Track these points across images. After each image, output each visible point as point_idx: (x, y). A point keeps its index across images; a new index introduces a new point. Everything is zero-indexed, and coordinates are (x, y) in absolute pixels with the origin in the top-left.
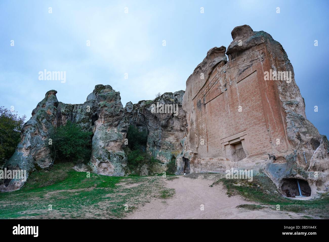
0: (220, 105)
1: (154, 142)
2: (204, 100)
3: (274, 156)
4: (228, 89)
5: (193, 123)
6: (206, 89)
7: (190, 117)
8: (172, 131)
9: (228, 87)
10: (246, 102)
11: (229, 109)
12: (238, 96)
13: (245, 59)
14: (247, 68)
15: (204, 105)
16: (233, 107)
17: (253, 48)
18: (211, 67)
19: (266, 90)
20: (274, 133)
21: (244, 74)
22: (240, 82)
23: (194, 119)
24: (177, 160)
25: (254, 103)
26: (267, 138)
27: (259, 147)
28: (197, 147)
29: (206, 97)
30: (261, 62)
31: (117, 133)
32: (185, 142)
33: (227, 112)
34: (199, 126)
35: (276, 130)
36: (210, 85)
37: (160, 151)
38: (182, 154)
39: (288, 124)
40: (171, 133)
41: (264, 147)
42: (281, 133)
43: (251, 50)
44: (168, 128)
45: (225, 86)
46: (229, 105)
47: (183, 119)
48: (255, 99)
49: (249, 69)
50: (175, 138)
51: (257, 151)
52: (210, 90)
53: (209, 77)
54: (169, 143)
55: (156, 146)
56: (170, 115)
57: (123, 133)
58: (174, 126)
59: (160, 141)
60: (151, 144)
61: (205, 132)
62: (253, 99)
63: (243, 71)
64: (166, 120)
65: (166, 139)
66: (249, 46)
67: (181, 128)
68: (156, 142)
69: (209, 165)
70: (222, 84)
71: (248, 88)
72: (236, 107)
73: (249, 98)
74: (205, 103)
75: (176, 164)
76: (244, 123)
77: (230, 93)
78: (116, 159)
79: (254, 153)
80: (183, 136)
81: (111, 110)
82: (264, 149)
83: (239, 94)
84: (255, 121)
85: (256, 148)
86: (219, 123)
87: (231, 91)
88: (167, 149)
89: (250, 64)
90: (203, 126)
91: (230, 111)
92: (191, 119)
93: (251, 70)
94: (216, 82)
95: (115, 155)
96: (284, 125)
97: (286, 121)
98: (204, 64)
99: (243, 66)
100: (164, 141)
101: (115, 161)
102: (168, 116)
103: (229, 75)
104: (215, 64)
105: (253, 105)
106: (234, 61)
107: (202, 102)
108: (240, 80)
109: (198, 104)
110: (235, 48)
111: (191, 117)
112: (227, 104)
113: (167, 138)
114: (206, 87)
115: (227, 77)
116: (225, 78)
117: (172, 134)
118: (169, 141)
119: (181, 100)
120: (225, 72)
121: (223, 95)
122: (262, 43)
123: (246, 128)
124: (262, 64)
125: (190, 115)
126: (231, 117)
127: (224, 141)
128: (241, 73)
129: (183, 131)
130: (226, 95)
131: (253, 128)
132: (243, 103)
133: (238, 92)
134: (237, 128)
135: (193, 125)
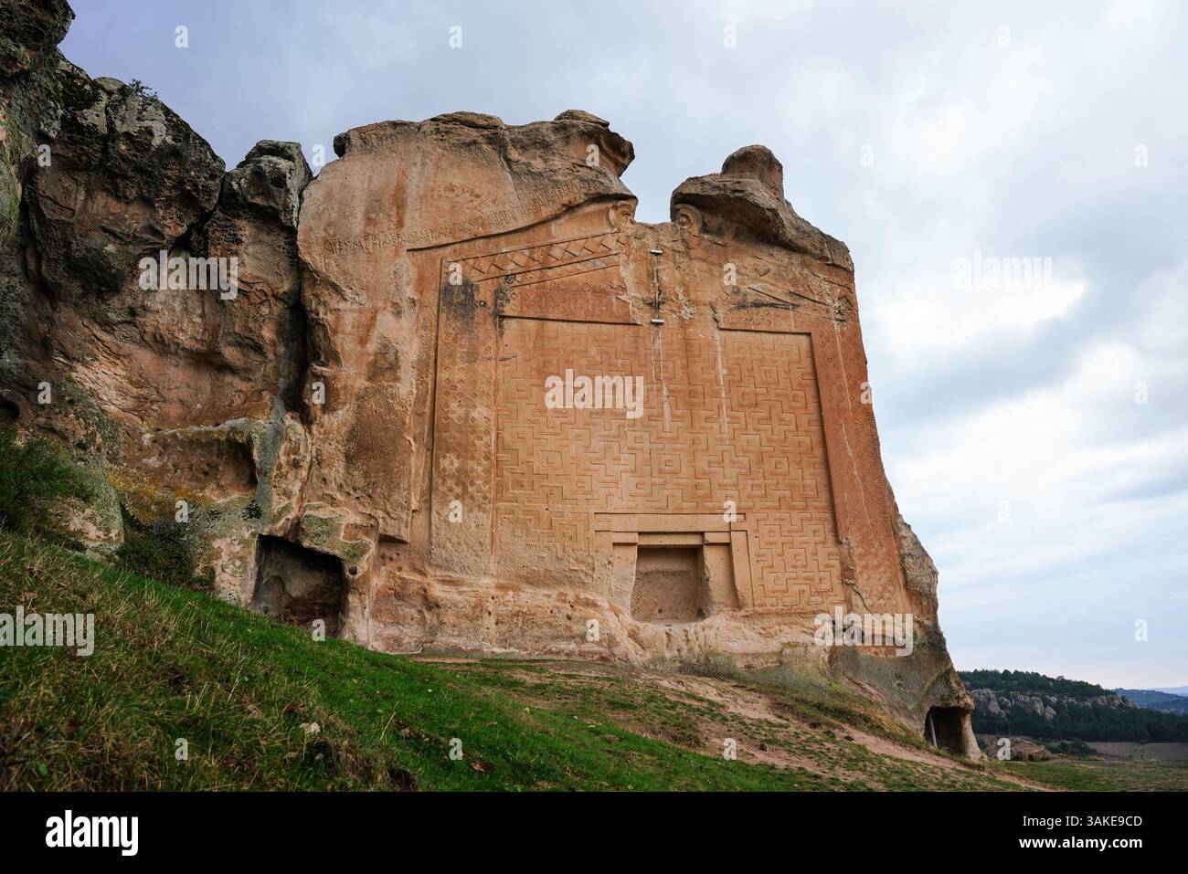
2: (499, 295)
4: (668, 326)
5: (395, 368)
6: (526, 253)
7: (369, 327)
8: (124, 330)
9: (669, 318)
11: (666, 405)
12: (721, 379)
13: (769, 271)
14: (772, 305)
15: (493, 315)
16: (690, 406)
17: (807, 257)
18: (587, 188)
19: (844, 413)
20: (864, 555)
21: (760, 318)
22: (734, 333)
23: (408, 352)
24: (216, 544)
26: (832, 566)
27: (796, 588)
28: (414, 508)
29: (516, 290)
30: (835, 323)
33: (655, 412)
34: (447, 405)
35: (873, 550)
36: (557, 252)
38: (255, 512)
41: (818, 592)
42: (888, 563)
43: (796, 258)
46: (670, 391)
48: (793, 423)
49: (782, 312)
50: (125, 383)
51: (788, 601)
52: (549, 272)
54: (96, 407)
58: (145, 308)
61: (488, 445)
62: (785, 416)
63: (756, 305)
65: (74, 364)
66: (799, 242)
69: (493, 619)
70: (636, 291)
74: (508, 310)
75: (198, 572)
76: (734, 485)
77: (676, 346)
79: (772, 605)
82: (818, 599)
83: (725, 371)
86: (599, 438)
87: (686, 342)
88: (81, 446)
89: (789, 300)
90: (474, 414)
91: (673, 416)
92: (387, 346)
93: (788, 321)
94: (599, 263)
98: (526, 141)
99: (755, 287)
103: (679, 277)
106: (714, 246)
107: (485, 293)
108: (739, 327)
109: (445, 293)
110: (769, 214)
111: (378, 329)
112: (658, 379)
113: (85, 364)
114: (528, 245)
115: (664, 278)
116: (650, 275)
117: (115, 349)
120: (656, 254)
121: (637, 337)
122: (845, 269)
123: (743, 505)
124: (837, 328)
125: (374, 318)
126: (675, 440)
127: (617, 523)
128: (744, 307)
129: (225, 368)
130: (657, 346)
131: (777, 515)
132: (741, 415)
133: (720, 362)
134: (700, 492)
135: (389, 381)
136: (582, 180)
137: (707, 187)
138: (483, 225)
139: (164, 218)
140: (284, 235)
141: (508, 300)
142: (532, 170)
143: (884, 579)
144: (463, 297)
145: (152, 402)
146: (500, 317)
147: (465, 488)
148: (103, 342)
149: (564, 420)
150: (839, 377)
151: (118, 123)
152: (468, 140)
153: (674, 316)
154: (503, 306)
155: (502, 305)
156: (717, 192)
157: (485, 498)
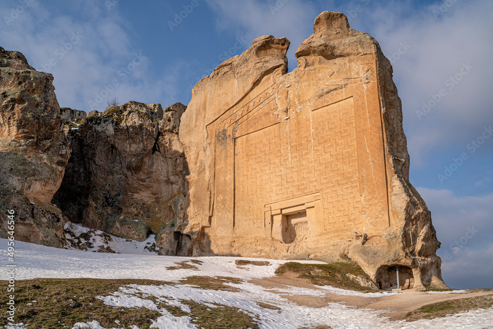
0: (270, 143)
1: (106, 197)
2: (234, 131)
3: (365, 234)
4: (291, 118)
5: (204, 169)
6: (242, 109)
7: (197, 158)
8: (147, 180)
9: (292, 114)
10: (326, 146)
11: (290, 154)
12: (312, 134)
13: (334, 72)
14: (335, 89)
15: (233, 138)
16: (298, 151)
17: (351, 57)
18: (259, 72)
19: (366, 131)
20: (371, 200)
21: (328, 98)
22: (317, 110)
23: (208, 162)
24: (162, 236)
25: (341, 150)
26: (356, 208)
27: (340, 220)
28: (210, 215)
29: (239, 126)
30: (364, 85)
31: (48, 165)
32: (181, 205)
33: (286, 158)
34: (219, 178)
35: (375, 196)
36: (252, 104)
37: (122, 217)
38: (173, 225)
39: (394, 188)
40: (143, 183)
41: (350, 221)
42: (382, 200)
44: (141, 173)
45: (287, 111)
46: (291, 146)
47: (176, 159)
48: (343, 143)
49: (339, 91)
50: (151, 195)
52: (250, 114)
53: (252, 89)
54: (141, 204)
55: (111, 206)
56: (149, 148)
57: (60, 168)
58: (152, 172)
59: (120, 198)
60: (99, 201)
62: (340, 142)
63: (328, 93)
64: (138, 157)
65: (133, 194)
67: (168, 177)
68: (110, 198)
69: (234, 248)
70: (281, 108)
71: (332, 123)
72: (304, 152)
73: (333, 140)
74: (237, 135)
76: (316, 180)
77: (294, 126)
78: (46, 221)
79: (330, 229)
80: (170, 193)
81: (35, 112)
82: (350, 223)
83: (313, 130)
84: (339, 178)
85: (335, 223)
86: (265, 175)
87: (299, 123)
88: (136, 215)
89: (343, 83)
90: (227, 178)
91: (292, 157)
92: (201, 163)
93: (343, 93)
94: (267, 101)
95: (43, 211)
96: (389, 190)
97: (392, 185)
99: (327, 84)
100: (131, 199)
101: (44, 223)
102: (145, 150)
103: (296, 93)
104: (270, 67)
105: (338, 152)
106: (310, 71)
107: (229, 132)
108: (320, 107)
109: (218, 136)
111: (199, 158)
112: (287, 143)
113: (137, 193)
114: (243, 106)
115: (291, 97)
116: (287, 98)
118: (141, 199)
119: (178, 122)
120: (289, 87)
121: (280, 127)
123: (319, 188)
124: (365, 87)
125: (198, 155)
126: (293, 167)
127: (273, 207)
128: (322, 96)
129: (172, 183)
130: (287, 129)
131: (334, 189)
132: (319, 148)
133: (311, 127)
134: (303, 187)
135: (203, 175)
136: (258, 69)
138: (228, 105)
139: (147, 145)
141: (237, 131)
143: (380, 209)
144: (223, 136)
145: (160, 198)
146: (235, 139)
147: (224, 205)
148: (143, 185)
149: (255, 171)
150: (365, 113)
151: (128, 124)
153: (294, 112)
155: (235, 134)
157: (230, 208)
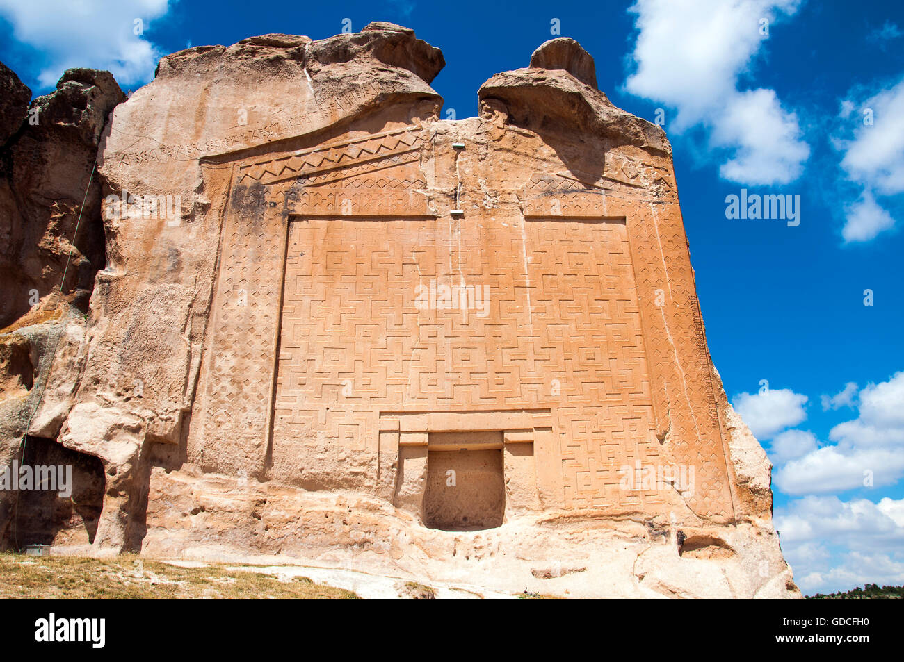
0: (403, 257)
2: (292, 195)
3: (680, 532)
4: (466, 217)
5: (177, 269)
6: (321, 155)
7: (156, 232)
9: (469, 207)
10: (564, 303)
12: (525, 267)
14: (582, 191)
15: (283, 215)
16: (490, 296)
18: (386, 90)
20: (687, 451)
21: (568, 204)
22: (540, 221)
25: (603, 323)
27: (609, 489)
28: (184, 408)
29: (309, 190)
30: (651, 205)
35: (698, 445)
36: (352, 151)
41: (634, 494)
42: (714, 458)
45: (454, 196)
48: (607, 311)
49: (593, 197)
51: (599, 502)
52: (345, 173)
63: (565, 192)
70: (435, 185)
73: (581, 294)
74: (299, 209)
77: (476, 237)
79: (580, 508)
82: (634, 500)
83: (529, 259)
85: (596, 492)
89: (601, 184)
93: (601, 205)
94: (397, 160)
97: (729, 426)
98: (328, 52)
103: (480, 168)
107: (275, 194)
108: (545, 213)
109: (236, 195)
111: (164, 234)
112: (455, 269)
114: (323, 147)
115: (466, 171)
116: (453, 168)
120: (459, 148)
121: (435, 229)
123: (551, 400)
124: (654, 210)
125: (161, 224)
126: (472, 332)
127: (406, 423)
128: (551, 194)
130: (455, 236)
131: (588, 409)
132: (547, 303)
133: (524, 250)
135: (170, 283)
136: (381, 82)
137: (511, 79)
138: (278, 130)
140: (87, 153)
141: (299, 199)
142: (331, 77)
144: (252, 199)
146: (290, 216)
147: (241, 388)
150: (657, 259)
152: (272, 56)
153: (475, 206)
154: (294, 206)
156: (520, 82)
157: (260, 397)
